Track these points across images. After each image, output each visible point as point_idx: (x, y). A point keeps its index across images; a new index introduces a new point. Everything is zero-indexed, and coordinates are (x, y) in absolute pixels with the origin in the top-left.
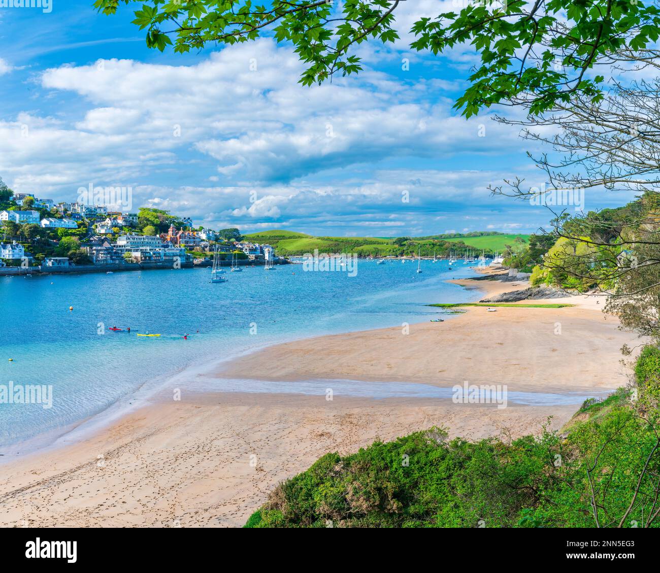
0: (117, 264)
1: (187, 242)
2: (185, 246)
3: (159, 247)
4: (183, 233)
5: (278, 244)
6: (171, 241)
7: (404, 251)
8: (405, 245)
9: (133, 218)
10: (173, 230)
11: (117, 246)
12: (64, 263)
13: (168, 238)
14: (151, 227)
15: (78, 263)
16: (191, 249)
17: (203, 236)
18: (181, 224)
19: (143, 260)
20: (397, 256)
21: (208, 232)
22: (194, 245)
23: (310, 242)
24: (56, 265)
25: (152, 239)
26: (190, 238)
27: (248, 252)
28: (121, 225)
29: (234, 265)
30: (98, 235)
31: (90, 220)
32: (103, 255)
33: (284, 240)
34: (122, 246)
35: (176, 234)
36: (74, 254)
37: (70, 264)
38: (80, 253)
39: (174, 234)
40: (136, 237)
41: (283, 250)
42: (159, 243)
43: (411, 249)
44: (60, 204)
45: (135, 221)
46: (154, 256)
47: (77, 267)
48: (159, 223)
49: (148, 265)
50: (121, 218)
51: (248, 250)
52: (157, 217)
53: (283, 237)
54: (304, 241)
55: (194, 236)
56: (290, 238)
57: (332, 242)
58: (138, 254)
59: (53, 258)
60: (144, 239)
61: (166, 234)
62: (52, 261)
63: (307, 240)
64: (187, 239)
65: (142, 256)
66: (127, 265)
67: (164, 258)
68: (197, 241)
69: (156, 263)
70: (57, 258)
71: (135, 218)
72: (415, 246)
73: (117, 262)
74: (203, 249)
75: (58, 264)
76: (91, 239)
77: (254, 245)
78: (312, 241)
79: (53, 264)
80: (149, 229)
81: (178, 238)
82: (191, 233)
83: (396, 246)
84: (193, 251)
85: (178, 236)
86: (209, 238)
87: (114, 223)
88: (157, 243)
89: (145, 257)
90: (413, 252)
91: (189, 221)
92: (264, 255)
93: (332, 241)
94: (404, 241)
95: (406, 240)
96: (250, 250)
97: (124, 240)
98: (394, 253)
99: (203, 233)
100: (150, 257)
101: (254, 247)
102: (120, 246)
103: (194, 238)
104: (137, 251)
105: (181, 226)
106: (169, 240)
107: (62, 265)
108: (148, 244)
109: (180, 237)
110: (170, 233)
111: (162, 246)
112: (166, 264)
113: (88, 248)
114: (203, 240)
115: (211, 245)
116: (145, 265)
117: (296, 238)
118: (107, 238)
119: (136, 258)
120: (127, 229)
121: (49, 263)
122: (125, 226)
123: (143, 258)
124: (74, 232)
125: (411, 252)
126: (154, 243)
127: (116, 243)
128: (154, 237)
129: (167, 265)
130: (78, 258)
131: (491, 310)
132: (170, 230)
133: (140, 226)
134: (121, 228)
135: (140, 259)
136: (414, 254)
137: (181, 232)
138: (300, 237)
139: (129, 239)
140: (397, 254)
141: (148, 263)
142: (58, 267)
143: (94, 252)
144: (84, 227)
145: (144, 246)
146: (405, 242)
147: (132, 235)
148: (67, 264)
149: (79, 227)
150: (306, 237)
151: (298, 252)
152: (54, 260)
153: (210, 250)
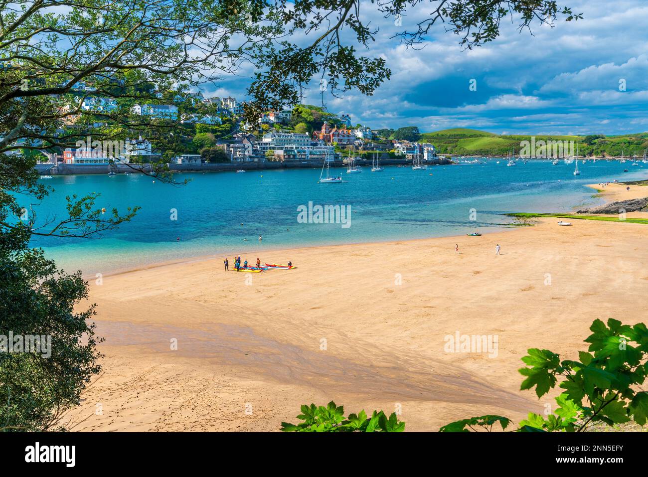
0: (256, 162)
1: (340, 140)
2: (338, 144)
3: (307, 145)
4: (336, 131)
5: (458, 144)
6: (324, 140)
7: (593, 150)
8: (595, 143)
9: (286, 115)
10: (326, 128)
11: (261, 144)
12: (196, 161)
13: (321, 135)
14: (304, 124)
15: (212, 160)
16: (343, 148)
17: (359, 134)
18: (336, 121)
19: (286, 158)
20: (585, 156)
21: (364, 130)
22: (348, 143)
23: (491, 141)
24: (187, 162)
25: (300, 137)
26: (344, 136)
27: (405, 152)
28: (272, 122)
29: (375, 165)
30: (243, 132)
31: (239, 116)
32: (240, 153)
33: (465, 139)
34: (267, 144)
35: (330, 132)
36: (207, 151)
37: (203, 161)
38: (214, 151)
39: (328, 132)
40: (283, 134)
41: (462, 149)
42: (308, 141)
43: (602, 148)
44: (208, 99)
45: (288, 117)
46: (298, 154)
47: (211, 165)
48: (312, 120)
49: (291, 164)
50: (273, 115)
51: (405, 149)
52: (311, 114)
53: (464, 136)
54: (486, 140)
55: (348, 134)
56: (471, 136)
57: (514, 141)
58: (281, 153)
59: (183, 155)
60: (291, 136)
61: (318, 132)
62: (182, 158)
63: (489, 139)
64: (341, 138)
65: (285, 154)
66: (269, 163)
67: (310, 156)
68: (351, 139)
69: (300, 161)
70: (188, 155)
71: (288, 114)
72: (607, 144)
73: (256, 160)
74: (357, 148)
75: (189, 162)
76: (235, 136)
77: (413, 144)
78: (493, 140)
79: (183, 161)
80: (301, 126)
81: (331, 136)
82: (345, 131)
83: (585, 145)
84: (345, 150)
85: (331, 134)
86: (365, 136)
87: (265, 120)
88: (306, 141)
89: (289, 156)
90: (604, 151)
91: (347, 118)
92: (423, 154)
93: (515, 139)
94: (594, 139)
95: (597, 138)
96: (407, 149)
97: (269, 138)
98: (581, 153)
99: (359, 131)
100: (294, 156)
101: (412, 146)
102: (264, 144)
103: (349, 136)
104: (282, 149)
105: (336, 124)
106: (321, 138)
107: (194, 162)
108: (295, 142)
109: (333, 135)
110: (323, 130)
111: (311, 144)
112: (311, 163)
113: (225, 145)
114: (359, 138)
115: (366, 144)
116: (289, 163)
117: (478, 137)
118: (252, 136)
119: (279, 156)
120: (278, 126)
121: (179, 161)
122: (277, 123)
123: (287, 157)
124: (216, 129)
125: (601, 151)
126: (303, 141)
127: (262, 141)
128: (302, 135)
129: (313, 164)
130: (211, 156)
131: (563, 223)
132: (324, 127)
133: (292, 123)
134: (272, 125)
135: (282, 158)
136: (605, 153)
137: (334, 130)
138: (481, 136)
139: (275, 136)
140: (585, 154)
141: (292, 161)
142: (188, 165)
143: (232, 149)
144: (229, 124)
145: (291, 143)
146: (596, 141)
147: (278, 132)
148: (199, 162)
149: (224, 122)
150: (488, 136)
151: (477, 151)
152: (184, 157)
153: (364, 149)
